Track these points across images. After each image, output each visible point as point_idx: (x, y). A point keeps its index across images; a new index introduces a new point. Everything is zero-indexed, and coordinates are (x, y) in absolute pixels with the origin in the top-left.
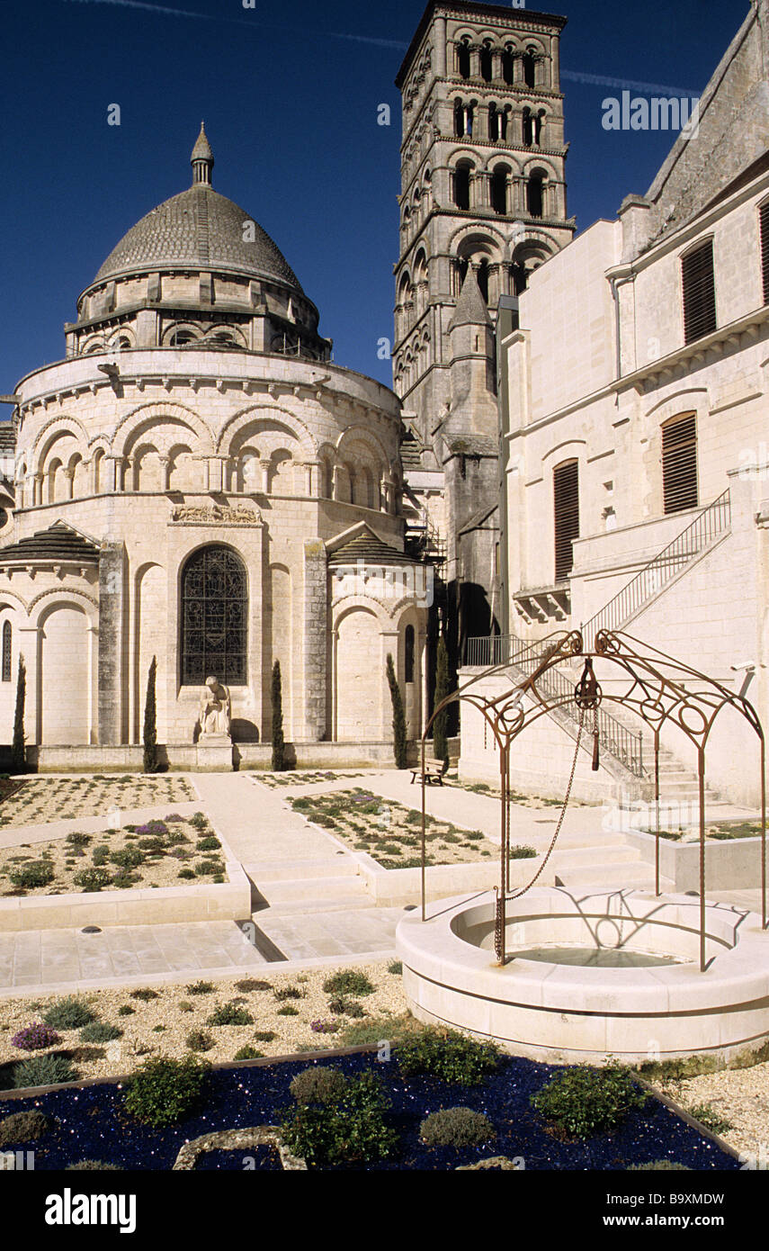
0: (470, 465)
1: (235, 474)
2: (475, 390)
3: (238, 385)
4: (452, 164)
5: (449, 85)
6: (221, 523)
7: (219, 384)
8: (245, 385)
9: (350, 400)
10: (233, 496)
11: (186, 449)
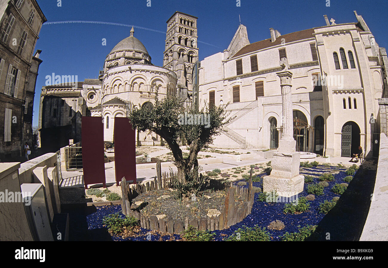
0: (181, 90)
1: (152, 89)
2: (182, 76)
3: (153, 72)
4: (178, 37)
5: (179, 24)
6: (149, 98)
7: (150, 72)
8: (155, 72)
9: (171, 76)
10: (151, 93)
11: (143, 83)
